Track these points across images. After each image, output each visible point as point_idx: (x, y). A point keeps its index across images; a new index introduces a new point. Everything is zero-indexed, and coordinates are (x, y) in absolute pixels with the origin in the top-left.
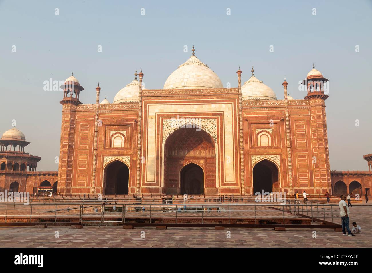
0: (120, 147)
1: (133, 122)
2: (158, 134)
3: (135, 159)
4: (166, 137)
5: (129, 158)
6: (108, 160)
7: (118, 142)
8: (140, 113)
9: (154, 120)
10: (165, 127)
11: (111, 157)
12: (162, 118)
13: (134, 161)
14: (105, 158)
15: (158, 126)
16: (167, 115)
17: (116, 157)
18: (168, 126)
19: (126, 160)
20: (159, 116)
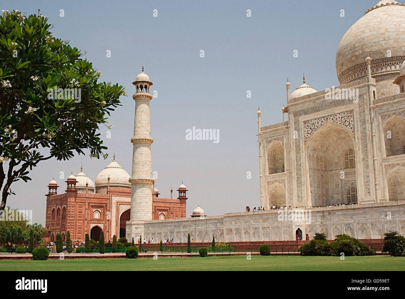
0: (98, 218)
1: (105, 205)
2: (117, 212)
3: (106, 225)
4: (120, 214)
5: (103, 225)
6: (92, 225)
7: (97, 216)
8: (109, 200)
9: (115, 204)
10: (120, 209)
11: (94, 224)
12: (119, 203)
13: (105, 226)
14: (91, 224)
15: (117, 208)
16: (121, 202)
17: (97, 224)
18: (122, 208)
19: (101, 226)
20: (118, 202)
